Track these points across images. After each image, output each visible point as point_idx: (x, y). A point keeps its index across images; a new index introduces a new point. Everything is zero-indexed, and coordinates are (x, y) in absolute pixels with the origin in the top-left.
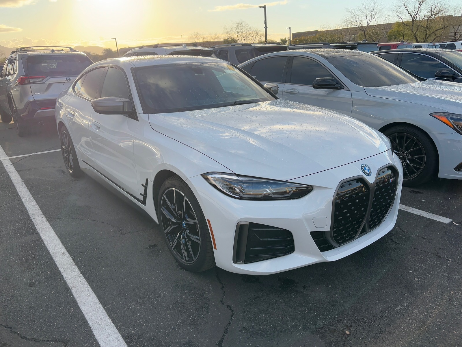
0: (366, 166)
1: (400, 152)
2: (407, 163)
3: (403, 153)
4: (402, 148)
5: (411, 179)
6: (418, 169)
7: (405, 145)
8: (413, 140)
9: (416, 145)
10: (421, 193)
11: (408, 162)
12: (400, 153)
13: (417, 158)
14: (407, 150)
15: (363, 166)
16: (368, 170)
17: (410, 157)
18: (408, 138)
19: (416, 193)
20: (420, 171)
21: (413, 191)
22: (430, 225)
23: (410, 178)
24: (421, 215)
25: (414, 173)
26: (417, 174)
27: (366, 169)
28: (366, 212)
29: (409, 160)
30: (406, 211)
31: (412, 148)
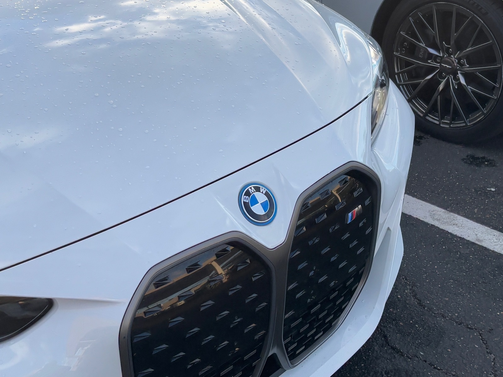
0: (258, 189)
1: (443, 52)
2: (460, 84)
3: (450, 55)
4: (448, 43)
5: (469, 124)
6: (484, 101)
7: (454, 35)
8: (473, 23)
9: (481, 37)
10: (491, 164)
11: (463, 81)
12: (443, 56)
13: (482, 72)
14: (459, 47)
15: (248, 194)
16: (264, 205)
17: (467, 68)
18: (461, 17)
19: (477, 165)
20: (489, 105)
21: (473, 157)
22: (494, 276)
23: (465, 122)
24: (478, 240)
25: (476, 109)
26: (483, 113)
27: (254, 201)
28: (267, 329)
29: (465, 75)
30: (442, 227)
31: (471, 43)
